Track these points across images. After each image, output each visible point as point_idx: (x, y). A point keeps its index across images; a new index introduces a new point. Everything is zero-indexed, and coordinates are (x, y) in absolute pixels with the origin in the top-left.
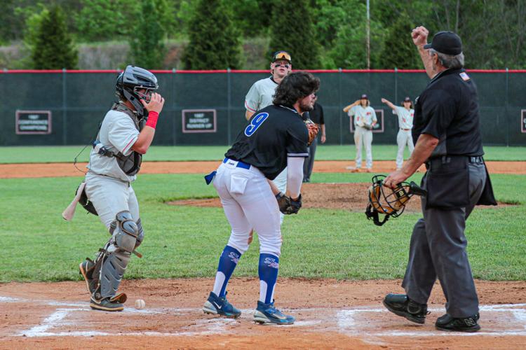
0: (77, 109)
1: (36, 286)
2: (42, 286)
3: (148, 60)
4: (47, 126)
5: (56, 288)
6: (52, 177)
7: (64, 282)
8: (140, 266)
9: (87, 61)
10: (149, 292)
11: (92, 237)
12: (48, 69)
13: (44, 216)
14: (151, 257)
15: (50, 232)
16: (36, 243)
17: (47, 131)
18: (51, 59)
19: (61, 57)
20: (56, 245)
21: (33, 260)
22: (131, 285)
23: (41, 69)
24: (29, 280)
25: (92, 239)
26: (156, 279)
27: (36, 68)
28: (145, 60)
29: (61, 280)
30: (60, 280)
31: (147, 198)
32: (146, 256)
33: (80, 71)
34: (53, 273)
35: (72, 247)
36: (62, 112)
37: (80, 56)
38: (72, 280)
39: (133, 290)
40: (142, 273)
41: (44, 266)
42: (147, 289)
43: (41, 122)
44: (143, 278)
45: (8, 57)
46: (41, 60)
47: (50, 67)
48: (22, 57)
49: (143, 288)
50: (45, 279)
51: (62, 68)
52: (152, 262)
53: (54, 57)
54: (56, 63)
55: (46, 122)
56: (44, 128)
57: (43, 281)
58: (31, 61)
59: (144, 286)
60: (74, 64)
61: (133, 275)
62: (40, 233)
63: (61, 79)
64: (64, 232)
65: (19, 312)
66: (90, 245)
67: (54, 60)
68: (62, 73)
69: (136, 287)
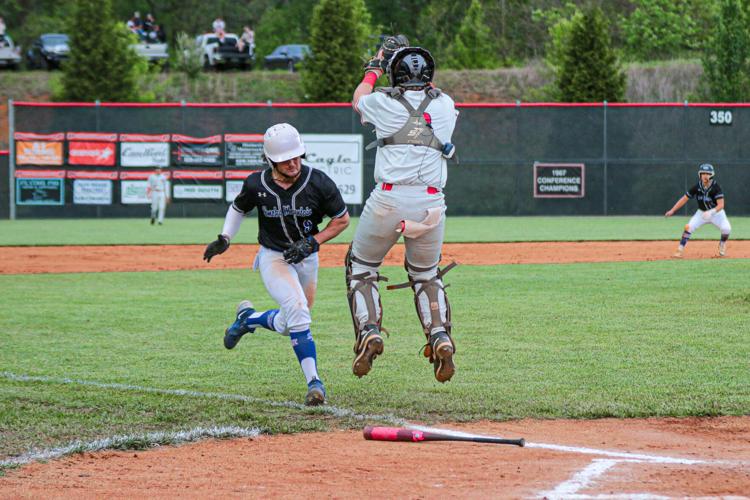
0: (622, 160)
1: (562, 425)
2: (571, 425)
3: (730, 88)
4: (580, 186)
5: (593, 429)
6: (587, 262)
7: (604, 420)
8: (717, 397)
9: (640, 90)
10: (731, 436)
11: (644, 353)
12: (582, 101)
13: (574, 321)
14: (733, 384)
15: (583, 344)
16: (563, 361)
17: (579, 193)
18: (586, 86)
19: (601, 84)
20: (592, 364)
21: (558, 386)
22: (703, 425)
23: (571, 101)
24: (552, 416)
25: (645, 356)
26: (739, 416)
27: (563, 100)
28: (726, 88)
29: (599, 417)
30: (597, 416)
31: (728, 294)
32: (726, 382)
33: (629, 104)
34: (586, 406)
35: (615, 368)
36: (601, 165)
37: (628, 82)
38: (615, 417)
39: (705, 432)
40: (720, 408)
41: (574, 395)
42: (728, 431)
43: (570, 180)
44: (720, 414)
45: (522, 83)
46: (571, 88)
47: (585, 99)
48: (543, 82)
49: (721, 431)
50: (576, 415)
51: (602, 101)
52: (735, 392)
53: (590, 84)
54: (593, 92)
55: (578, 180)
56: (575, 189)
57: (572, 417)
58: (556, 89)
59: (722, 426)
60: (620, 94)
61: (707, 410)
62: (569, 346)
63: (602, 116)
64: (603, 345)
65: (537, 462)
66: (643, 365)
67: (590, 88)
68: (602, 107)
69: (711, 428)
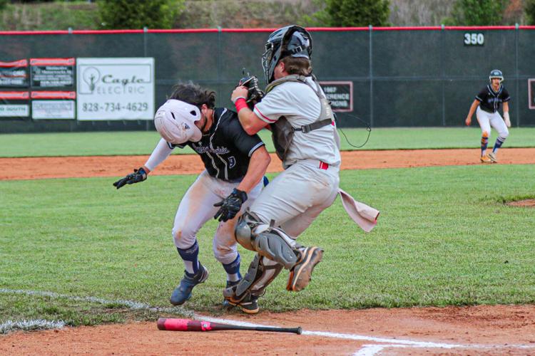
0: (386, 78)
1: (335, 314)
2: (344, 313)
3: (482, 12)
4: (348, 101)
5: (361, 317)
6: (354, 169)
7: (373, 310)
8: (473, 288)
9: (401, 15)
10: (486, 322)
11: (407, 249)
12: (350, 26)
13: (345, 222)
14: (487, 276)
15: (353, 243)
16: (335, 258)
17: (348, 108)
18: (354, 12)
19: (366, 10)
20: (361, 260)
21: (331, 280)
22: (461, 313)
23: (340, 26)
24: (326, 307)
25: (409, 252)
26: (493, 305)
27: (333, 25)
28: (478, 13)
29: (368, 307)
30: (366, 306)
31: (482, 196)
32: (481, 275)
33: (392, 28)
34: (357, 298)
35: (382, 263)
36: (368, 83)
37: (391, 8)
38: (382, 307)
39: (462, 320)
40: (476, 298)
41: (345, 288)
42: (483, 318)
43: (340, 96)
44: (476, 303)
45: (296, 10)
46: (340, 15)
47: (353, 23)
48: (315, 9)
49: (477, 318)
50: (347, 305)
51: (367, 25)
52: (489, 283)
53: (357, 10)
54: (359, 18)
55: (347, 96)
56: (345, 104)
57: (344, 308)
58: (326, 15)
59: (478, 314)
60: (384, 19)
61: (464, 299)
62: (340, 244)
63: (368, 39)
64: (371, 243)
65: (313, 349)
66: (407, 260)
67: (357, 14)
68: (368, 31)
69: (468, 316)
